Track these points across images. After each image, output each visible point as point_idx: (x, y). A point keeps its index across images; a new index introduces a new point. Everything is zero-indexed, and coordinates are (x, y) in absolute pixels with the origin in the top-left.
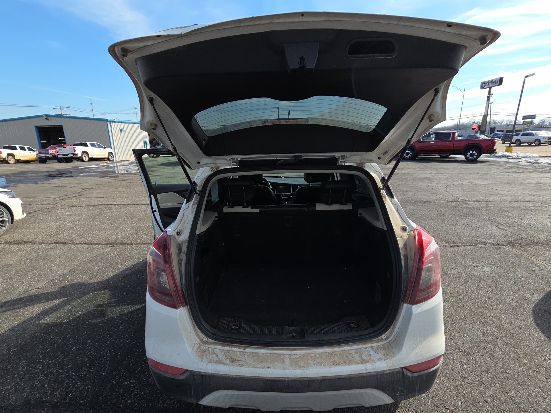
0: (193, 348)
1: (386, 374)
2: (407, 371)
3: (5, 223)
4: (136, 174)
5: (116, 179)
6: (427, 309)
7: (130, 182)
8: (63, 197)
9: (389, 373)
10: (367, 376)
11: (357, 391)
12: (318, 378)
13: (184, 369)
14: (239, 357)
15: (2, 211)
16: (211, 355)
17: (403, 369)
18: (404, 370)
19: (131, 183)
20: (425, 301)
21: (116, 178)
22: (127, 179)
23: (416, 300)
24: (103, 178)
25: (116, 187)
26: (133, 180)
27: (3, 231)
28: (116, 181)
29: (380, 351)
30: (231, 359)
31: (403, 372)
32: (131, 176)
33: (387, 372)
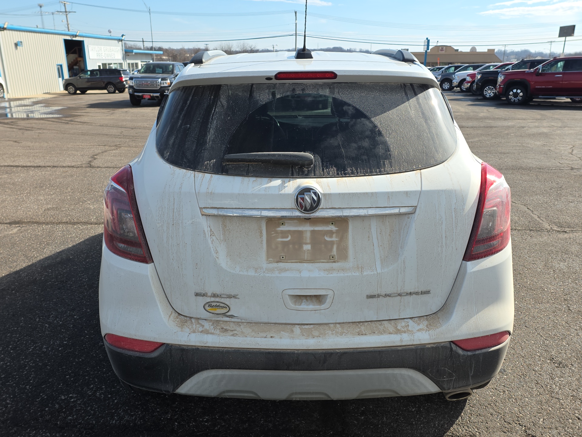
0: (170, 317)
1: (428, 348)
2: (456, 347)
4: (49, 120)
6: (487, 267)
7: (38, 132)
9: (432, 348)
10: (402, 350)
11: (389, 371)
12: (337, 351)
13: (157, 343)
14: (232, 327)
16: (194, 325)
17: (452, 343)
18: (453, 346)
19: (41, 133)
20: (485, 257)
21: (12, 125)
22: (32, 128)
23: (473, 255)
25: (15, 140)
26: (44, 129)
28: (14, 130)
29: (422, 322)
30: (222, 329)
31: (451, 349)
32: (40, 123)
33: (430, 346)
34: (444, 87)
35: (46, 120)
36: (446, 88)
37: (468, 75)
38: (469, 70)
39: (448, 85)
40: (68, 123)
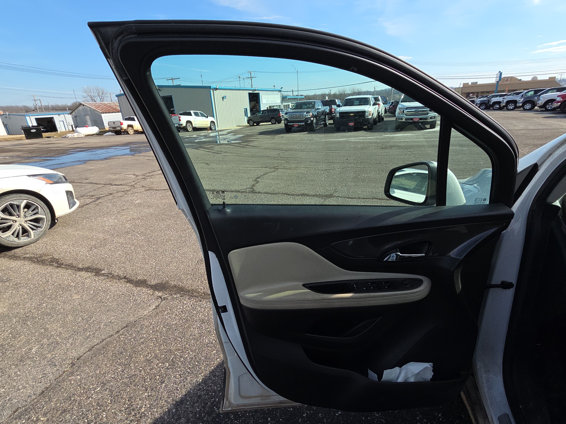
3: (41, 222)
4: (233, 145)
5: (210, 151)
8: (147, 174)
15: (36, 205)
19: (225, 156)
21: (210, 149)
22: (221, 151)
24: (198, 149)
25: (207, 162)
26: (228, 153)
27: (38, 233)
28: (210, 153)
32: (227, 148)
34: (525, 108)
35: (231, 145)
36: (528, 108)
37: (558, 96)
38: (549, 93)
39: (530, 106)
40: (244, 147)
